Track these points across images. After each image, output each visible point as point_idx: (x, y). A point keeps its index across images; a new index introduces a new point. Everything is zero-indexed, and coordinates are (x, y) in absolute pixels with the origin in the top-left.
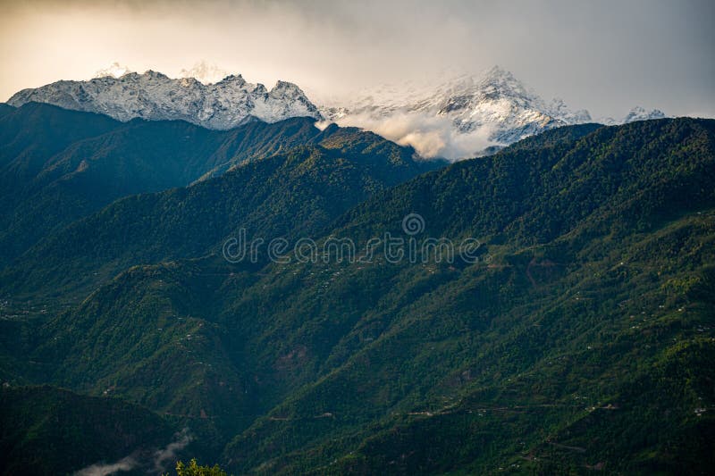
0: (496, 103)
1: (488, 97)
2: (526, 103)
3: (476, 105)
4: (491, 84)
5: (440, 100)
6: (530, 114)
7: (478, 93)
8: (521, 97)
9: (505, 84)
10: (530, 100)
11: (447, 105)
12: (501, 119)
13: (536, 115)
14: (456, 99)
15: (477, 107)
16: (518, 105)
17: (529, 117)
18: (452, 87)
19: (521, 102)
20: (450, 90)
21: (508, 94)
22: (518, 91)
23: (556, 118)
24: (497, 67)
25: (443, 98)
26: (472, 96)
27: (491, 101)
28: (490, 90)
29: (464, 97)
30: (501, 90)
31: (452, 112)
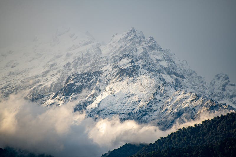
0: (134, 81)
1: (123, 73)
2: (177, 81)
3: (106, 84)
4: (126, 56)
5: (55, 79)
6: (181, 96)
7: (108, 69)
8: (169, 73)
9: (145, 54)
10: (183, 77)
11: (64, 85)
12: (142, 104)
13: (190, 99)
14: (77, 77)
15: (107, 88)
16: (165, 83)
17: (181, 101)
18: (71, 60)
19: (169, 79)
20: (69, 64)
21: (151, 68)
22: (165, 64)
23: (219, 102)
24: (134, 31)
25: (59, 76)
26: (100, 73)
27: (127, 79)
28: (125, 63)
29: (89, 74)
30: (140, 63)
31: (73, 95)
